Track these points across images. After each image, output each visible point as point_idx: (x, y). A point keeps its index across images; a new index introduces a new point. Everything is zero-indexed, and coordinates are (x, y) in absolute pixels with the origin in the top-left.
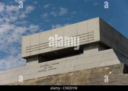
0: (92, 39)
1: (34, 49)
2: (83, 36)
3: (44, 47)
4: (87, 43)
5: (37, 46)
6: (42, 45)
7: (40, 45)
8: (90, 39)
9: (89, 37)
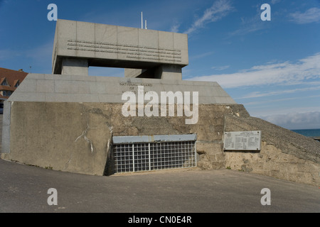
0: (179, 59)
1: (84, 48)
2: (167, 51)
3: (104, 50)
4: (172, 62)
5: (90, 45)
6: (100, 46)
7: (97, 45)
8: (176, 59)
9: (175, 56)
